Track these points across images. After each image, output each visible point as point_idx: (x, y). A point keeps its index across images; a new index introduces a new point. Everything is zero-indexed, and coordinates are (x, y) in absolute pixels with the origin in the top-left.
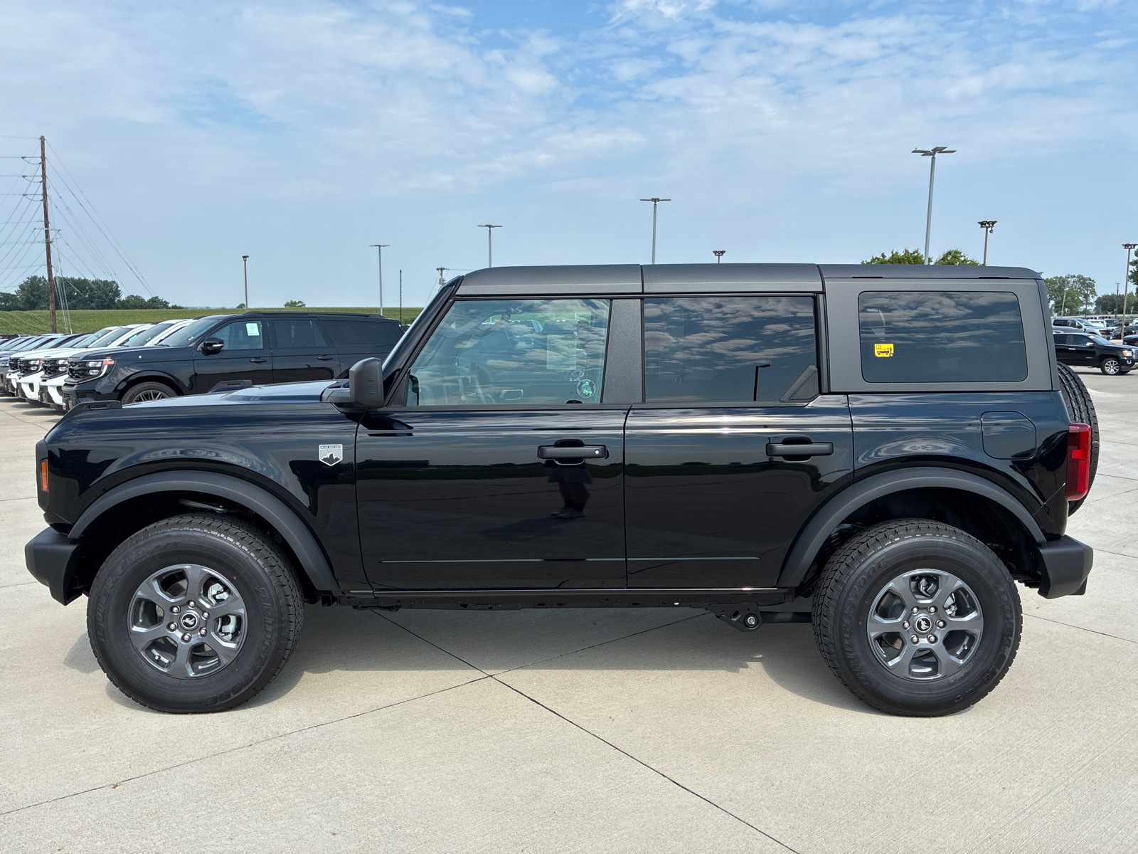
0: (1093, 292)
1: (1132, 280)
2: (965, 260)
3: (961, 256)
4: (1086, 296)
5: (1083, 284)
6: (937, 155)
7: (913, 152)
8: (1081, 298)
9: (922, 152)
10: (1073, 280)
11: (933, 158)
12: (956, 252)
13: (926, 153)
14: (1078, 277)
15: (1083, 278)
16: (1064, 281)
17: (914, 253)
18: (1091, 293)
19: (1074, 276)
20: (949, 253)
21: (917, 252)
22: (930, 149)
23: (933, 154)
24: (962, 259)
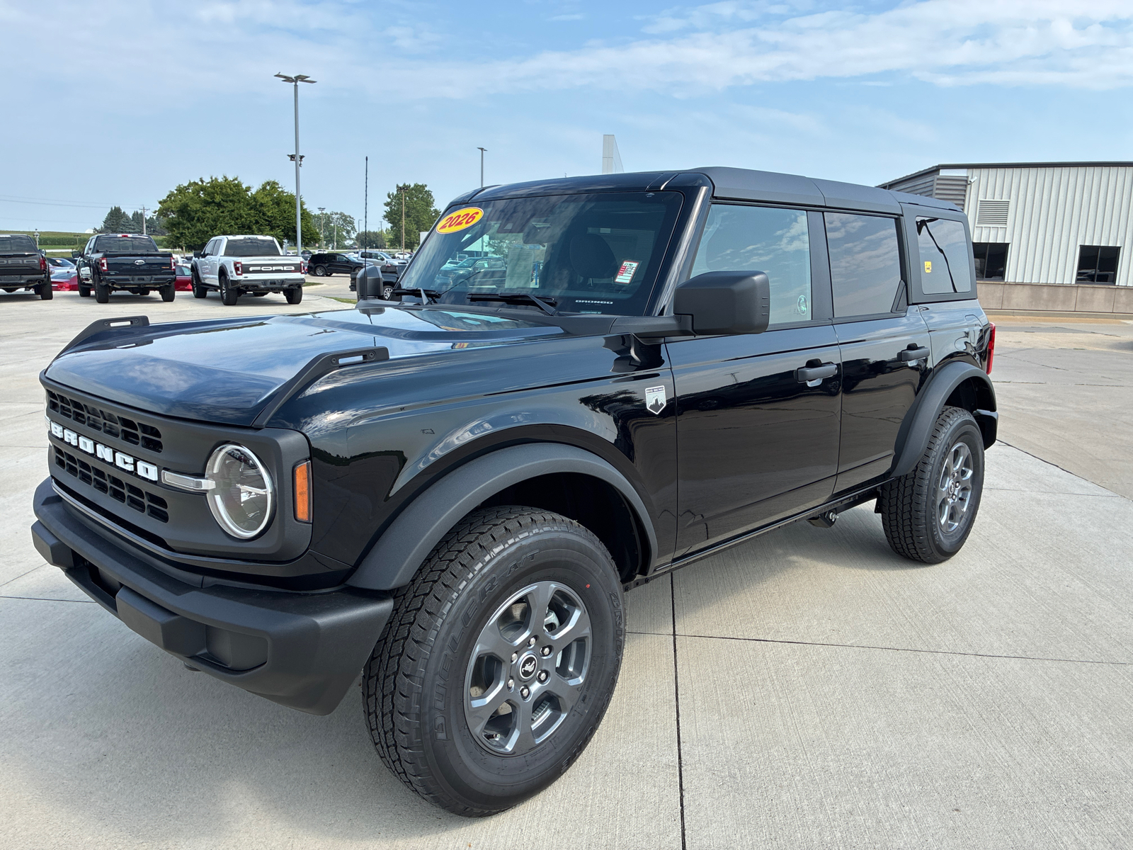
0: (353, 228)
1: (387, 219)
2: (282, 191)
3: (279, 188)
4: (348, 232)
5: (345, 220)
6: (299, 83)
7: (276, 76)
8: (344, 233)
9: (285, 77)
10: (336, 216)
11: (296, 86)
12: (274, 183)
13: (288, 79)
14: (341, 214)
15: (344, 215)
16: (329, 217)
17: (234, 180)
18: (352, 229)
19: (337, 214)
20: (268, 183)
21: (236, 179)
22: (293, 76)
23: (296, 82)
24: (280, 190)
